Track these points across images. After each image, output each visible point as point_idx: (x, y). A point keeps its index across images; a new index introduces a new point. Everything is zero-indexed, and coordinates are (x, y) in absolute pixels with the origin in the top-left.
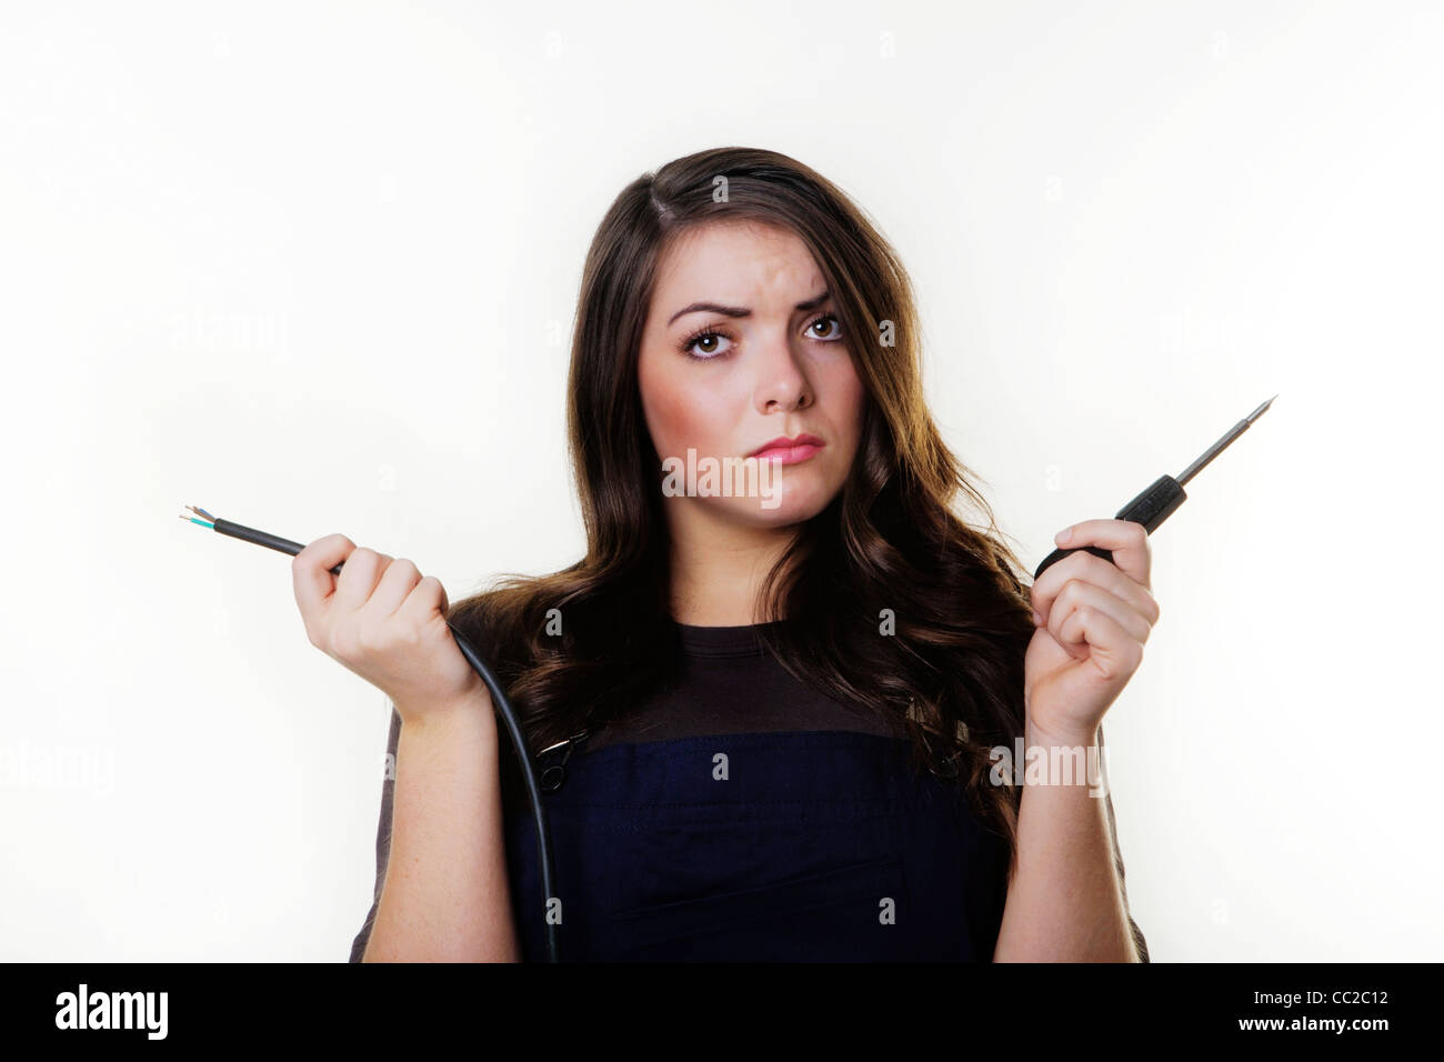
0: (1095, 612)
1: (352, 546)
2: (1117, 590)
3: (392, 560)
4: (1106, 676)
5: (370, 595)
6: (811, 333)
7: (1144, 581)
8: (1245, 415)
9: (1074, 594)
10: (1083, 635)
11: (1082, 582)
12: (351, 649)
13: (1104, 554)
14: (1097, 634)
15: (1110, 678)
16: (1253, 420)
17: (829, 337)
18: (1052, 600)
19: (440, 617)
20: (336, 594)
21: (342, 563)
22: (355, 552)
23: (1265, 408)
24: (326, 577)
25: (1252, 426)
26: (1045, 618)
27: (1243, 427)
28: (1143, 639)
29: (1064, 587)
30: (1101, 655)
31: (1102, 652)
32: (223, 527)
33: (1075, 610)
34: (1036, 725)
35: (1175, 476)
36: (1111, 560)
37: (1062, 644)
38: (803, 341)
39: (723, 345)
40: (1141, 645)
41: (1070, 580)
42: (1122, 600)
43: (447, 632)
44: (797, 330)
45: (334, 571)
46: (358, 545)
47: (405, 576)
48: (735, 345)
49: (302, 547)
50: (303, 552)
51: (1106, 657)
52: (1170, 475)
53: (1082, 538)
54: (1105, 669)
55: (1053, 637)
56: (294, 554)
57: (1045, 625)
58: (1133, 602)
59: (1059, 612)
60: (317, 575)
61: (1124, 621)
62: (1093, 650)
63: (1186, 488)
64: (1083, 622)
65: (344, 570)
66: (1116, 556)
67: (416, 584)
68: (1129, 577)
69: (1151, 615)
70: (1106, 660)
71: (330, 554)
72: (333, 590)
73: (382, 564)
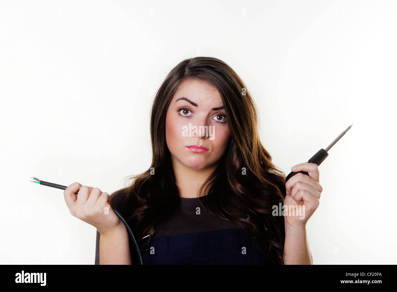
0: (305, 191)
1: (81, 186)
2: (311, 184)
3: (93, 188)
4: (309, 210)
5: (87, 199)
6: (215, 118)
7: (318, 181)
8: (344, 130)
9: (298, 186)
10: (302, 198)
11: (300, 182)
12: (83, 216)
13: (305, 173)
14: (306, 198)
15: (310, 211)
16: (346, 132)
17: (221, 121)
18: (292, 188)
19: (108, 204)
20: (78, 199)
21: (78, 191)
22: (82, 187)
23: (350, 128)
24: (74, 196)
25: (346, 133)
26: (290, 193)
27: (344, 133)
28: (319, 198)
29: (295, 184)
30: (308, 204)
31: (308, 203)
32: (42, 183)
33: (299, 191)
34: (288, 223)
35: (325, 149)
36: (308, 175)
37: (295, 200)
38: (212, 120)
39: (189, 114)
40: (318, 199)
41: (297, 182)
42: (312, 187)
43: (111, 209)
44: (212, 116)
45: (76, 193)
46: (82, 185)
47: (97, 193)
48: (193, 114)
49: (66, 187)
50: (67, 189)
51: (309, 204)
52: (323, 149)
53: (299, 169)
54: (309, 208)
55: (293, 198)
56: (64, 189)
57: (290, 194)
58: (315, 187)
59: (294, 191)
60: (71, 195)
61: (313, 193)
62: (305, 202)
63: (328, 152)
64: (302, 194)
65: (79, 193)
66: (309, 174)
67: (101, 195)
68: (313, 179)
69: (320, 190)
70: (309, 205)
71: (74, 189)
72: (76, 199)
73: (90, 190)
